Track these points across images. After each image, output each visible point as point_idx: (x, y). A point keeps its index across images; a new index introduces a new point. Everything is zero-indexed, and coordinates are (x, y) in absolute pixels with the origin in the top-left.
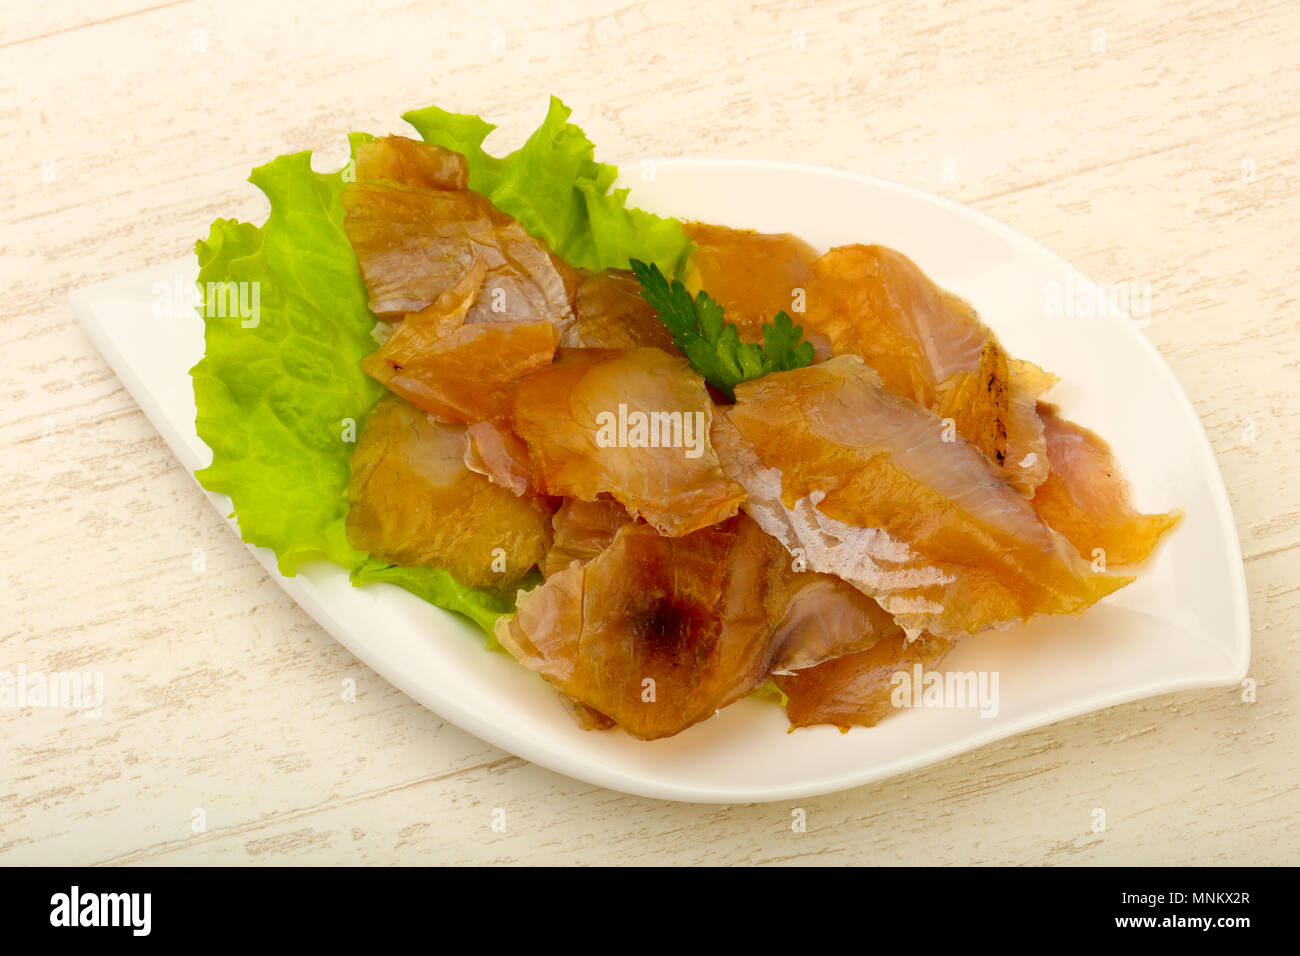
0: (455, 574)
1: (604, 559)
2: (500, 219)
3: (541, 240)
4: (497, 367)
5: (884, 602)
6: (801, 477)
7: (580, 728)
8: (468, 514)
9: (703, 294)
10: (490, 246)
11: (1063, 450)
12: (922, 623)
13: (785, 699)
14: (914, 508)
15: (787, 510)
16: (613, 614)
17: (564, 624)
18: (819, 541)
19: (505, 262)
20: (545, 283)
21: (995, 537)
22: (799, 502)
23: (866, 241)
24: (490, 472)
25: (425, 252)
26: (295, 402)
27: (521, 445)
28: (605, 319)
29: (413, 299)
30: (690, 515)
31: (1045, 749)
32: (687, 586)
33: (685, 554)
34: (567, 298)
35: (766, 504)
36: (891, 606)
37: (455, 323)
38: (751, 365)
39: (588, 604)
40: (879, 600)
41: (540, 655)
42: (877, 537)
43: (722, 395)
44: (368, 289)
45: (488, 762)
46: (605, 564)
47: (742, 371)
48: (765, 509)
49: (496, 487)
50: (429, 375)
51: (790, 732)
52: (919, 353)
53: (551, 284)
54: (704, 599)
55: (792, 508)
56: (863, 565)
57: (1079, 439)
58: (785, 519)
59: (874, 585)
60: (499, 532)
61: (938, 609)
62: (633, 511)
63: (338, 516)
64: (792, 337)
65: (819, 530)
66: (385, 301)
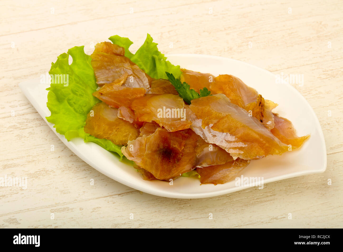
0: (112, 141)
1: (152, 136)
2: (132, 64)
3: (143, 70)
4: (128, 95)
5: (228, 150)
6: (207, 120)
7: (143, 179)
8: (117, 127)
9: (185, 83)
10: (129, 69)
11: (279, 123)
12: (237, 155)
13: (199, 177)
14: (237, 128)
15: (203, 129)
16: (154, 149)
17: (141, 150)
18: (211, 136)
19: (133, 74)
20: (143, 80)
21: (258, 134)
22: (206, 127)
23: (229, 74)
24: (124, 118)
25: (112, 70)
26: (74, 101)
27: (133, 111)
28: (158, 88)
29: (108, 81)
30: (176, 127)
31: (271, 196)
32: (175, 145)
33: (175, 137)
34: (149, 84)
35: (197, 128)
36: (229, 151)
37: (118, 86)
38: (196, 96)
39: (147, 146)
40: (226, 150)
41: (133, 157)
42: (226, 135)
43: (187, 102)
44: (96, 79)
45: (118, 194)
46: (152, 137)
47: (193, 97)
48: (197, 129)
49: (125, 121)
50: (110, 95)
51: (201, 185)
52: (241, 99)
53: (145, 80)
54: (179, 149)
55: (204, 128)
56: (222, 142)
57: (283, 120)
58: (202, 131)
59: (225, 146)
60: (125, 132)
61: (242, 152)
62: (161, 125)
63: (82, 127)
64: (208, 93)
65: (211, 134)
66: (100, 81)
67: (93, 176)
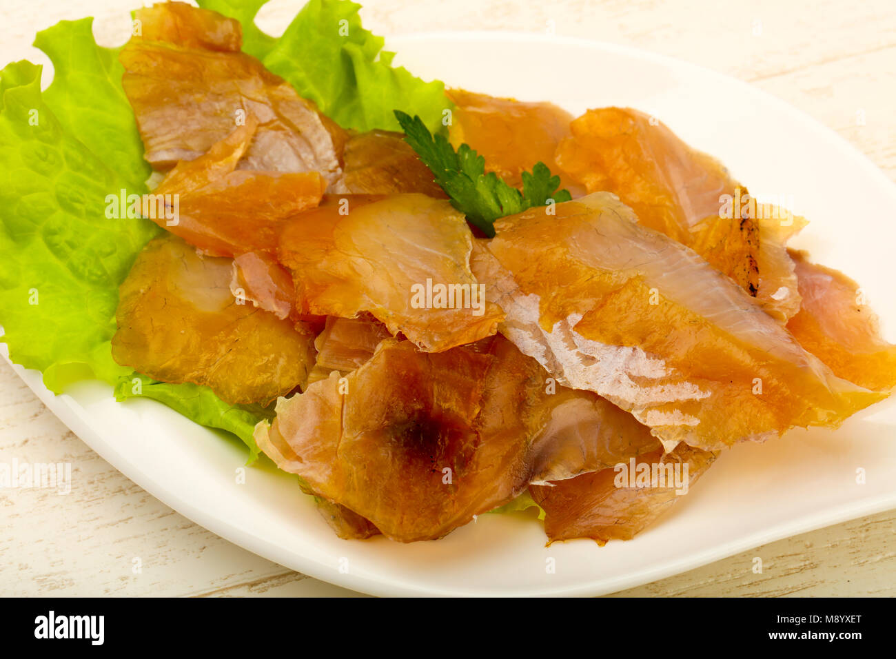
0: (218, 391)
1: (364, 371)
2: (272, 80)
3: (311, 102)
4: (264, 206)
5: (641, 415)
6: (558, 300)
7: (339, 537)
8: (232, 337)
9: (465, 147)
10: (261, 102)
11: (813, 290)
12: (679, 435)
13: (542, 514)
14: (670, 327)
15: (545, 333)
16: (373, 423)
17: (324, 430)
18: (576, 360)
19: (275, 118)
20: (313, 139)
21: (751, 352)
22: (557, 326)
23: (621, 104)
24: (255, 297)
25: (199, 108)
26: (69, 236)
27: (285, 273)
28: (370, 170)
29: (187, 149)
30: (450, 333)
31: (801, 570)
32: (446, 400)
33: (444, 371)
34: (334, 153)
35: (524, 327)
36: (648, 419)
37: (226, 169)
38: (510, 202)
39: (347, 414)
40: (636, 414)
41: (299, 459)
42: (633, 355)
43: (482, 229)
44: (142, 144)
45: (249, 581)
46: (364, 377)
47: (501, 208)
48: (523, 332)
49: (259, 310)
50: (198, 211)
51: (547, 546)
52: (672, 202)
53: (319, 140)
54: (463, 414)
55: (550, 330)
56: (620, 382)
57: (829, 279)
58: (543, 341)
59: (632, 400)
60: (263, 354)
61: (694, 422)
62: (393, 327)
63: (105, 339)
64: (550, 185)
65: (576, 351)
66: (158, 151)
67: (152, 514)
